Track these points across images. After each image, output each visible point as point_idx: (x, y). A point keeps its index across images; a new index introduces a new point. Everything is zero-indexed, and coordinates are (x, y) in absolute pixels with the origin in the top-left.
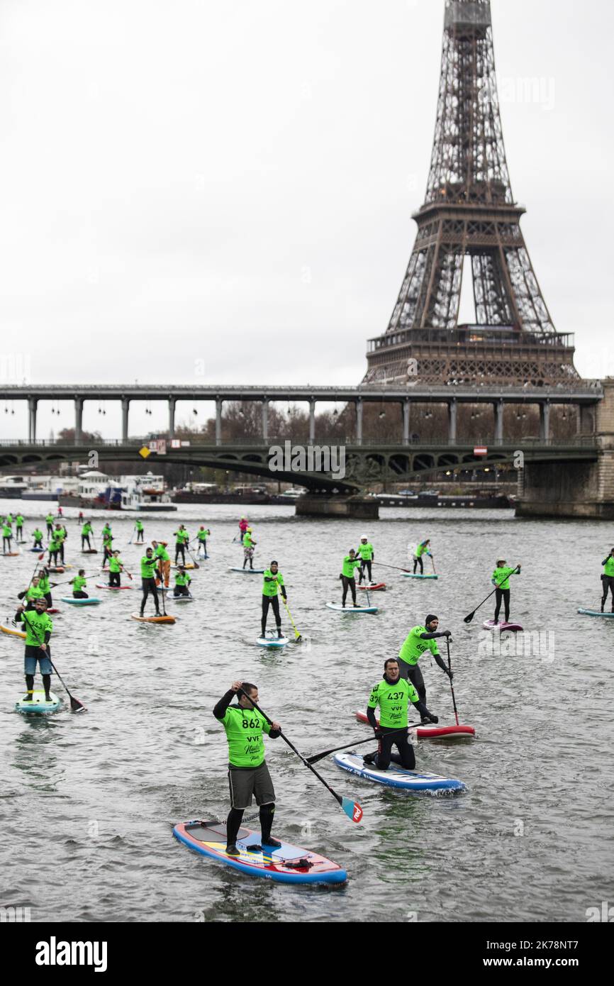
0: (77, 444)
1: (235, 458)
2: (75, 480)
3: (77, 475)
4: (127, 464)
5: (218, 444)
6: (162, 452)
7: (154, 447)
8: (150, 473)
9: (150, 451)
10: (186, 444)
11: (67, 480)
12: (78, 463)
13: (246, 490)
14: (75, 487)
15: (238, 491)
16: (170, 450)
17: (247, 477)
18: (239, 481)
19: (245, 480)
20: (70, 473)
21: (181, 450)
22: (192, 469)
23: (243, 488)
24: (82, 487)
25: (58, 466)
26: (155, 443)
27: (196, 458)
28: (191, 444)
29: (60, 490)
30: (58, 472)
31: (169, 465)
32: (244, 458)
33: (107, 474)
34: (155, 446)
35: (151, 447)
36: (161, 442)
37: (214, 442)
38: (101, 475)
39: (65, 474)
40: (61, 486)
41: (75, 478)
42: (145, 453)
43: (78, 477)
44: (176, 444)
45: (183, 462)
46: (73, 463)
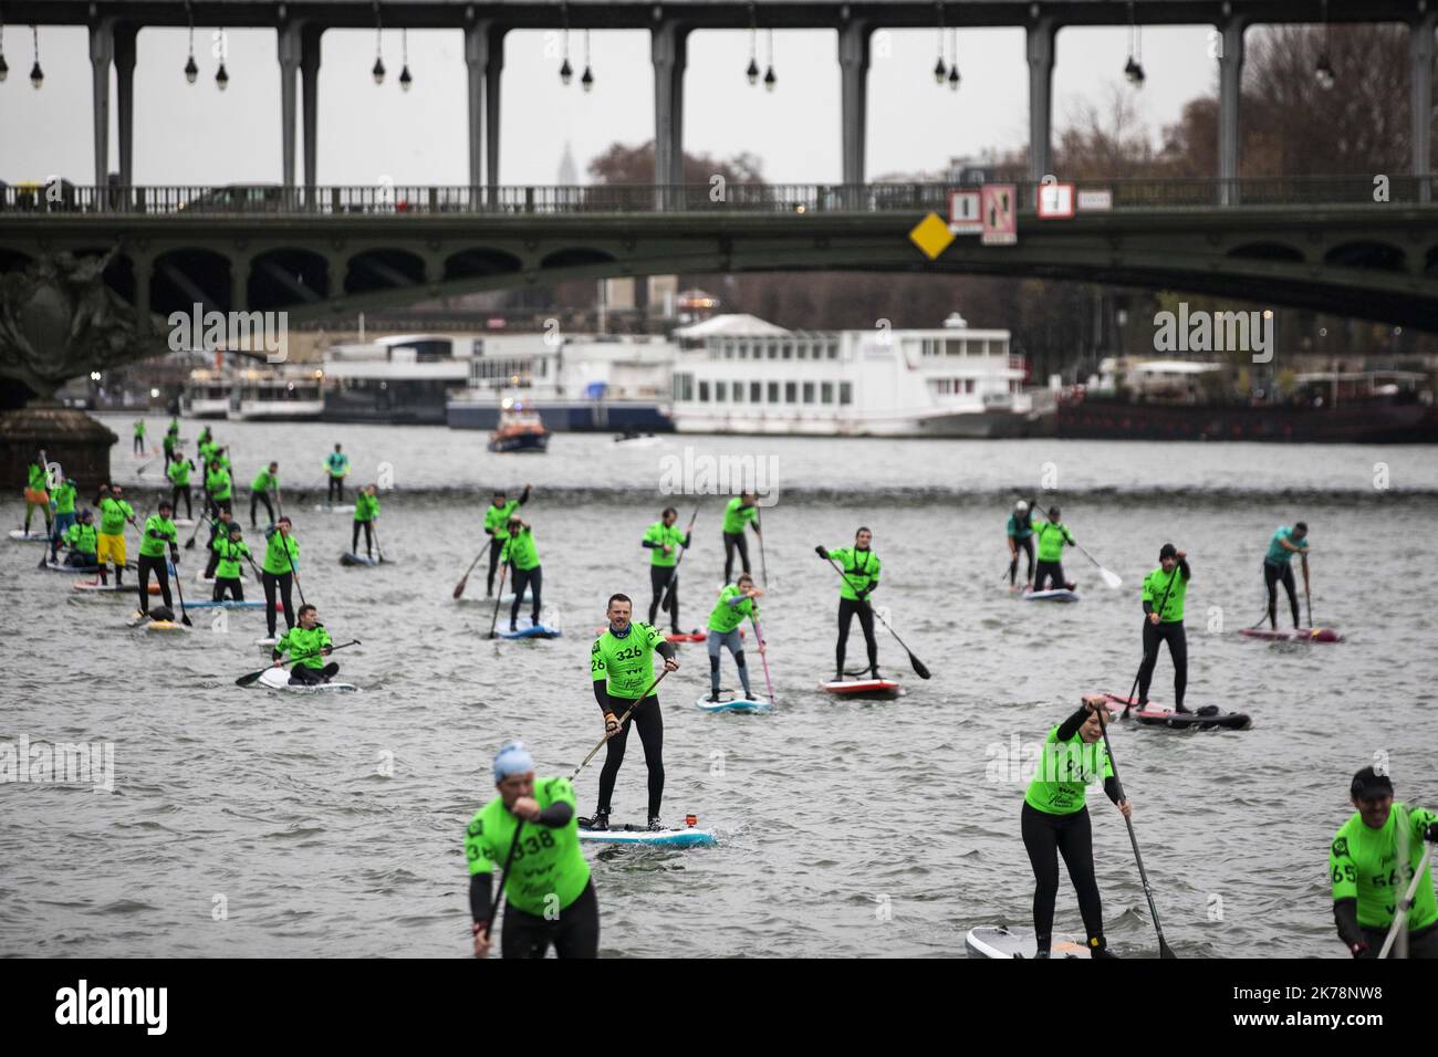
0: (660, 207)
1: (1293, 256)
2: (657, 348)
3: (667, 329)
4: (865, 280)
5: (1226, 201)
6: (1002, 233)
7: (966, 215)
8: (955, 320)
9: (954, 229)
10: (1097, 201)
11: (627, 348)
12: (670, 281)
13: (1341, 383)
14: (659, 378)
15: (1311, 389)
16: (1032, 227)
17: (1347, 336)
18: (1313, 350)
19: (1340, 346)
20: (641, 322)
21: (1076, 226)
22: (1122, 303)
23: (1333, 376)
24: (687, 379)
25: (590, 297)
26: (973, 200)
27: (1137, 257)
28: (1116, 201)
29: (599, 389)
30: (593, 319)
31: (1033, 285)
32: (1334, 257)
33: (790, 325)
34: (974, 214)
35: (957, 214)
36: (997, 194)
37: (1213, 198)
38: (763, 328)
39: (616, 327)
40: (601, 373)
41: (658, 340)
42: (931, 237)
43: (670, 338)
44: (1054, 200)
45: (1087, 273)
46: (653, 281)
